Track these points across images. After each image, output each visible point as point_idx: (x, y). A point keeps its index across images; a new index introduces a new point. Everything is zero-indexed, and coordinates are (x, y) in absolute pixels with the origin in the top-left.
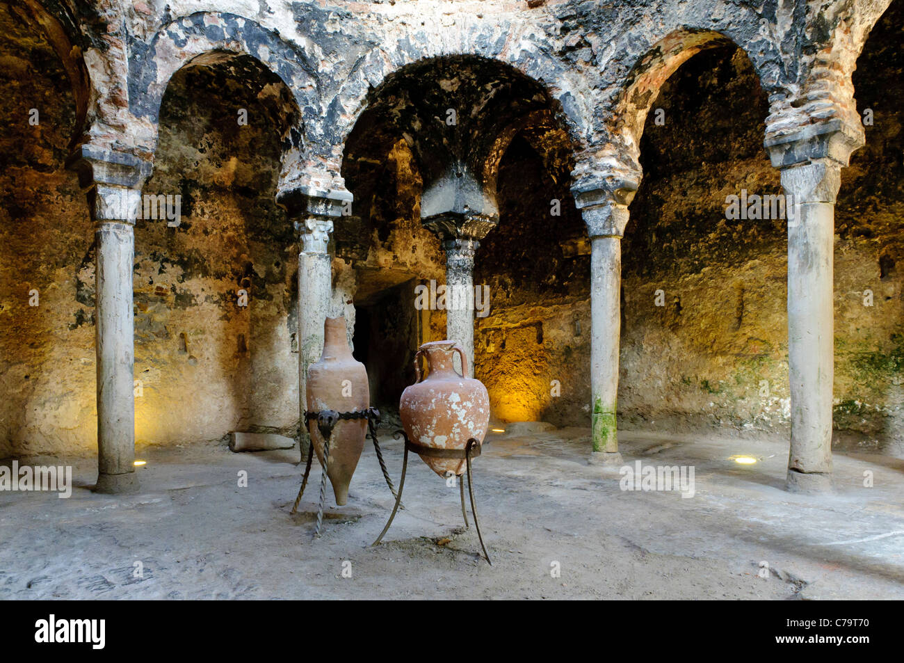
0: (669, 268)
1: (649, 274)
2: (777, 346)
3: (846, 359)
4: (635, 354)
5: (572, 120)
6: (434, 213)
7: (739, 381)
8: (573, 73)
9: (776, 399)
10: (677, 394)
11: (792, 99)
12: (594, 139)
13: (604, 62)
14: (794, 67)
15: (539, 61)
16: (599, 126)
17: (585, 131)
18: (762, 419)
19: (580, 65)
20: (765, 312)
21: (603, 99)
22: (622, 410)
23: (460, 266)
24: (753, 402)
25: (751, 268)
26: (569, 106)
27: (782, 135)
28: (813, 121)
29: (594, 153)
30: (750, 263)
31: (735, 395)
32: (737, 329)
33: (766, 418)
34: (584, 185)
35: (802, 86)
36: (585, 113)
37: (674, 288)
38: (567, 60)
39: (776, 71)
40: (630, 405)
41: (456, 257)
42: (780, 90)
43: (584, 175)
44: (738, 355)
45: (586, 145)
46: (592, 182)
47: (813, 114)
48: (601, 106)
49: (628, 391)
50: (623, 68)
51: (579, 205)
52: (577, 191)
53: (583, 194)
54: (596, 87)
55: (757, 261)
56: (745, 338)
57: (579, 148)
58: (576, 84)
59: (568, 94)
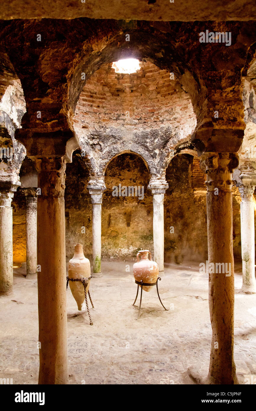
0: (86, 207)
1: (79, 208)
2: (120, 233)
3: (139, 237)
4: (73, 235)
5: (93, 166)
6: (28, 187)
7: (109, 244)
8: (94, 152)
9: (120, 249)
10: (89, 249)
11: (158, 178)
12: (99, 174)
13: (104, 151)
14: (159, 171)
15: (85, 146)
16: (101, 170)
17: (96, 171)
18: (116, 255)
19: (97, 150)
20: (117, 223)
21: (103, 162)
22: (68, 255)
23: (34, 207)
24: (113, 250)
25: (113, 210)
26: (92, 162)
27: (156, 186)
28: (162, 184)
29: (98, 178)
30: (113, 208)
31: (108, 248)
32: (108, 228)
33: (117, 255)
34: (94, 187)
35: (161, 176)
36: (96, 165)
37: (88, 214)
38: (93, 147)
39: (155, 170)
40: (71, 253)
41: (33, 204)
42: (155, 175)
43: (94, 184)
44: (109, 236)
45: (96, 175)
46: (97, 187)
47: (163, 183)
48: (102, 164)
49: (70, 248)
50: (110, 155)
51: (91, 193)
52: (91, 188)
53: (92, 190)
54: (101, 158)
55: (115, 208)
56: (111, 231)
57: (93, 175)
58: (94, 155)
59: (92, 158)
